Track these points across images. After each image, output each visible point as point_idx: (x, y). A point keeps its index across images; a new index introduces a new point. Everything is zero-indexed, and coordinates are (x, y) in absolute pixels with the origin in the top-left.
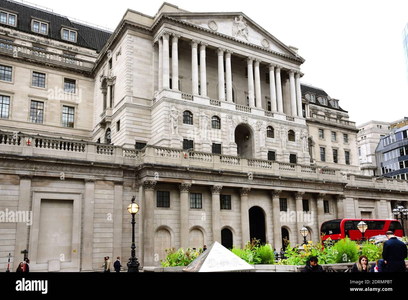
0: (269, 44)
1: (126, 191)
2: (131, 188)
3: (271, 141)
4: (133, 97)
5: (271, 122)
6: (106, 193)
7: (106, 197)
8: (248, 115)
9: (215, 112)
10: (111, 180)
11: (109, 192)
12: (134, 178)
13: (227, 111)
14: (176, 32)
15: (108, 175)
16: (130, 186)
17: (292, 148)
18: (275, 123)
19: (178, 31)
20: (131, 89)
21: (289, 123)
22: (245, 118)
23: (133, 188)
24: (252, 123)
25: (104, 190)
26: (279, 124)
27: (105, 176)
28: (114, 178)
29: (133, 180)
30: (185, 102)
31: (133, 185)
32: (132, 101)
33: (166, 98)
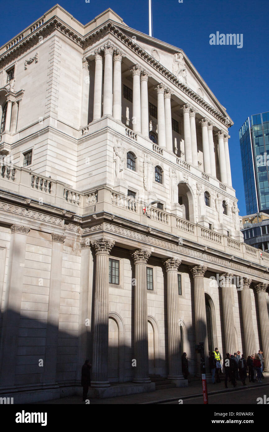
0: (203, 95)
1: (65, 252)
2: (71, 248)
3: (208, 210)
4: (58, 120)
5: (208, 186)
6: (40, 252)
7: (41, 258)
8: (188, 173)
9: (158, 161)
10: (49, 232)
11: (44, 250)
12: (76, 233)
13: (170, 162)
14: (121, 49)
15: (46, 224)
16: (70, 246)
17: (226, 223)
18: (211, 189)
19: (122, 49)
20: (56, 108)
21: (223, 192)
22: (186, 176)
23: (74, 249)
24: (192, 184)
25: (38, 247)
26: (214, 191)
27: (42, 224)
28: (53, 229)
29: (74, 237)
30: (130, 140)
31: (74, 245)
32: (56, 126)
33: (110, 129)
